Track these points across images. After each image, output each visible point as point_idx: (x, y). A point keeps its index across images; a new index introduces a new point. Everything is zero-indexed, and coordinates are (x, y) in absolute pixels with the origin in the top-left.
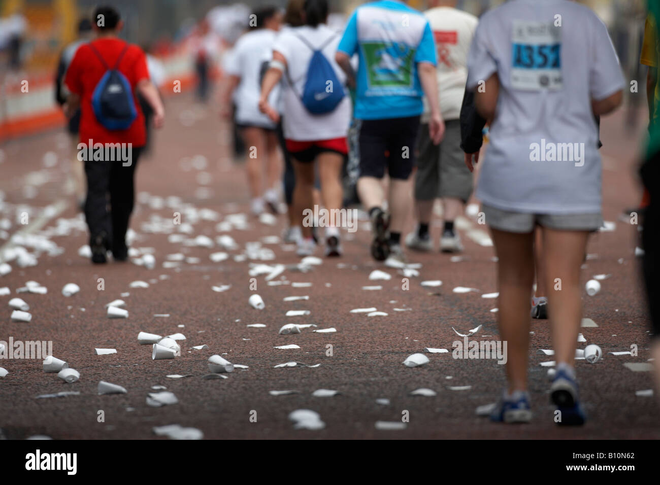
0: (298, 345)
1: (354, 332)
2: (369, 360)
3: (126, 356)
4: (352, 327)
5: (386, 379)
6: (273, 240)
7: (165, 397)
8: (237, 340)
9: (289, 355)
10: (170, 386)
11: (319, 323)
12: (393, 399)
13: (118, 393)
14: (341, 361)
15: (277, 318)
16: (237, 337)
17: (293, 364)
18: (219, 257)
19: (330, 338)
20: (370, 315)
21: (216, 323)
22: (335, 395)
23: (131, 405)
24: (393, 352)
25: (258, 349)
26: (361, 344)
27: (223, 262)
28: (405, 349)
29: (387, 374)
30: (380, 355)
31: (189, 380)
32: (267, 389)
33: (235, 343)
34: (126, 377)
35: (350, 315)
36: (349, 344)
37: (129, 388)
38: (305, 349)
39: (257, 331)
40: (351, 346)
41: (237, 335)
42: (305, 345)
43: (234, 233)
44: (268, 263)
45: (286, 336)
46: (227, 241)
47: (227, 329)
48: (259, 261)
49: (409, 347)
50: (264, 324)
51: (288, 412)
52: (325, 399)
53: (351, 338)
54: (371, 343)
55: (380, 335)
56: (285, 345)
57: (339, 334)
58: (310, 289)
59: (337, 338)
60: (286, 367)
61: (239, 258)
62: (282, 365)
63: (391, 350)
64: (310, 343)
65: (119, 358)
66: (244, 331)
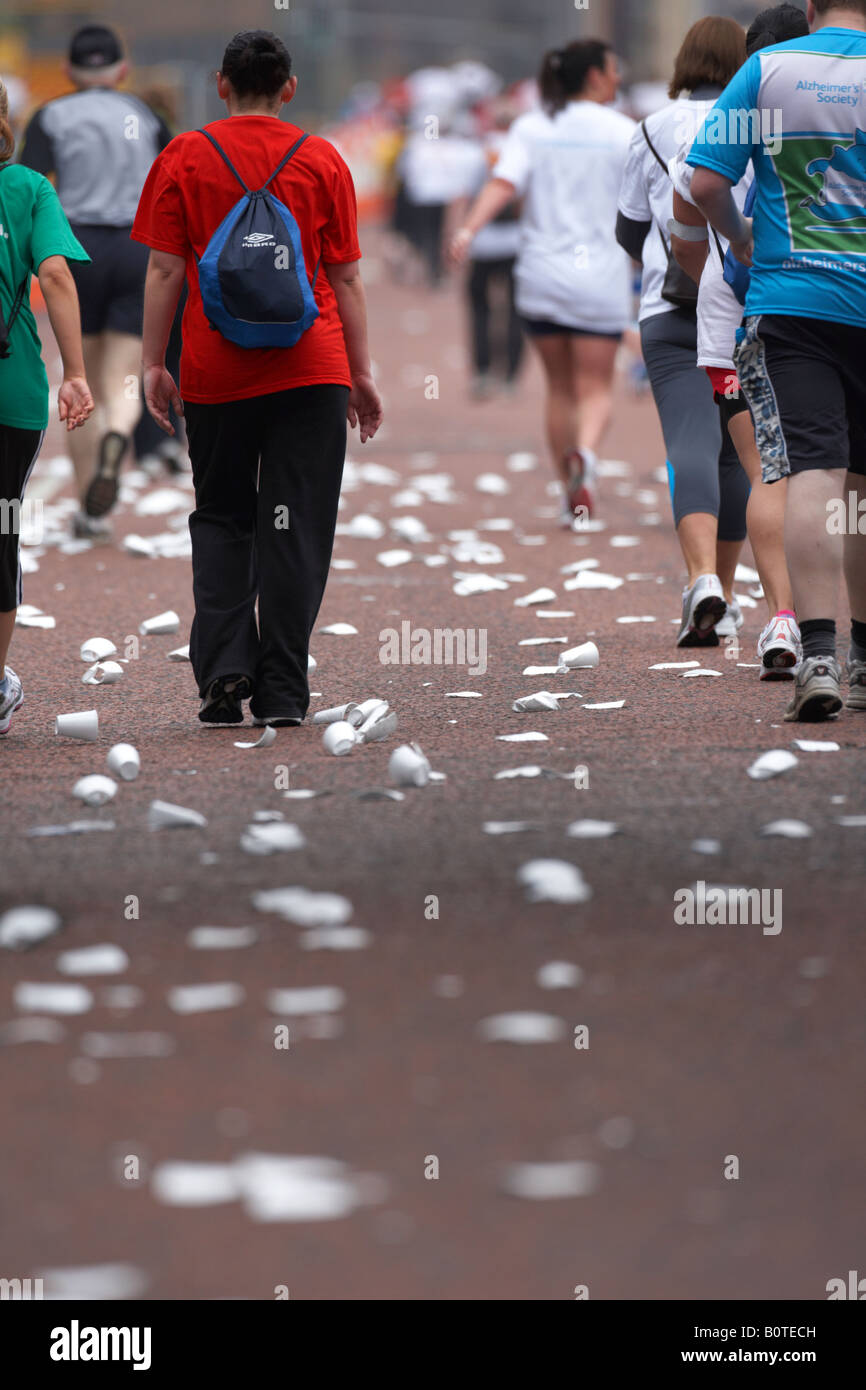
0: (544, 733)
1: (655, 708)
2: (683, 764)
3: (208, 753)
4: (650, 698)
5: (714, 802)
6: (502, 524)
7: (278, 835)
8: (424, 723)
9: (526, 755)
10: (291, 813)
11: (588, 691)
12: (727, 843)
13: (188, 826)
14: (626, 766)
15: (504, 680)
16: (425, 717)
17: (532, 771)
18: (393, 558)
19: (607, 720)
20: (687, 674)
21: (385, 689)
22: (614, 836)
23: (213, 850)
24: (730, 748)
25: (465, 740)
26: (666, 731)
27: (402, 568)
28: (753, 742)
29: (717, 791)
30: (705, 754)
31: (327, 801)
32: (479, 821)
33: (420, 729)
34: (205, 794)
35: (648, 674)
36: (644, 732)
37: (210, 816)
38: (558, 742)
39: (464, 704)
40: (648, 736)
41: (425, 713)
42: (558, 734)
43: (427, 511)
44: (490, 570)
45: (522, 716)
46: (411, 527)
47: (406, 701)
48: (473, 567)
49: (761, 738)
50: (479, 691)
51: (516, 866)
52: (592, 841)
53: (649, 721)
54: (686, 730)
55: (705, 713)
56: (519, 732)
57: (625, 712)
58: (572, 622)
59: (620, 719)
60: (520, 778)
61: (434, 561)
62: (511, 773)
63: (726, 744)
64: (569, 730)
65: (193, 757)
66: (440, 704)
